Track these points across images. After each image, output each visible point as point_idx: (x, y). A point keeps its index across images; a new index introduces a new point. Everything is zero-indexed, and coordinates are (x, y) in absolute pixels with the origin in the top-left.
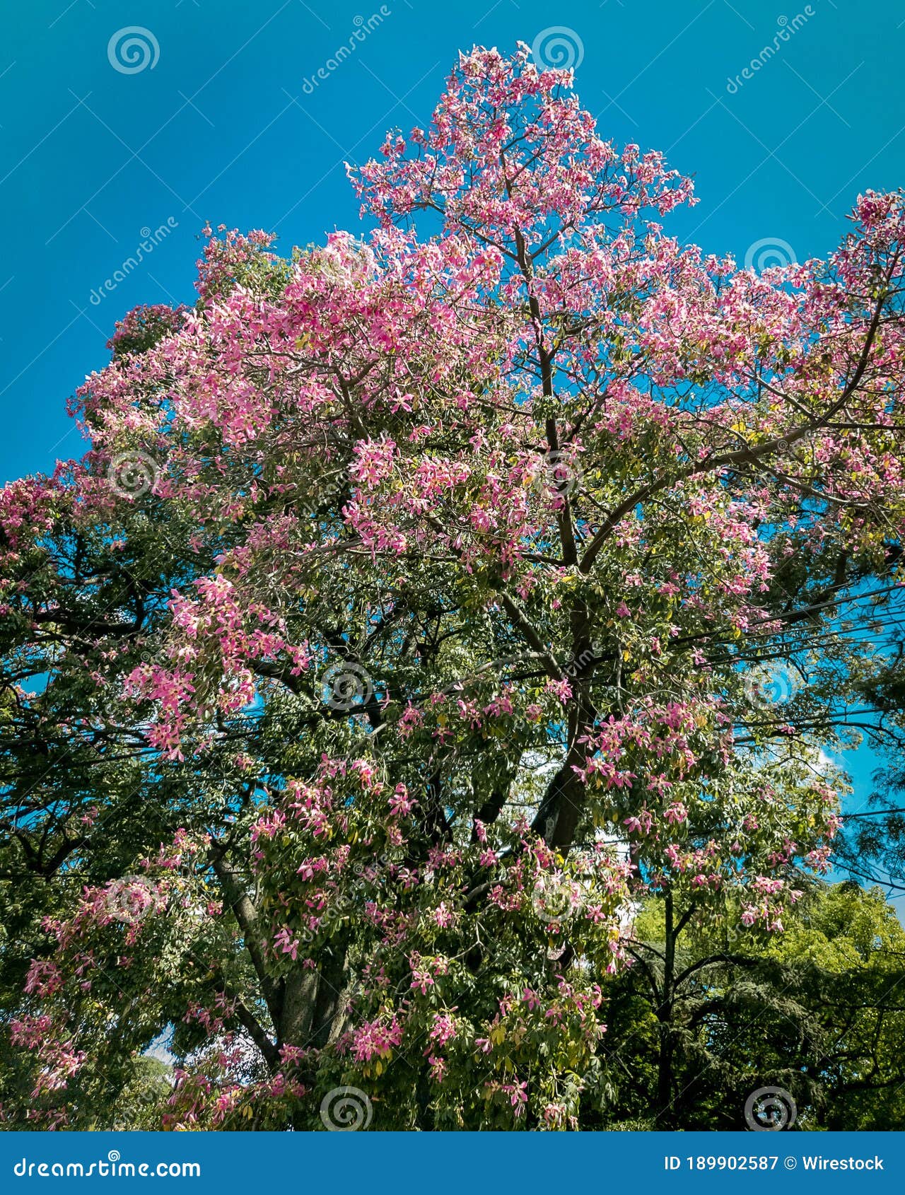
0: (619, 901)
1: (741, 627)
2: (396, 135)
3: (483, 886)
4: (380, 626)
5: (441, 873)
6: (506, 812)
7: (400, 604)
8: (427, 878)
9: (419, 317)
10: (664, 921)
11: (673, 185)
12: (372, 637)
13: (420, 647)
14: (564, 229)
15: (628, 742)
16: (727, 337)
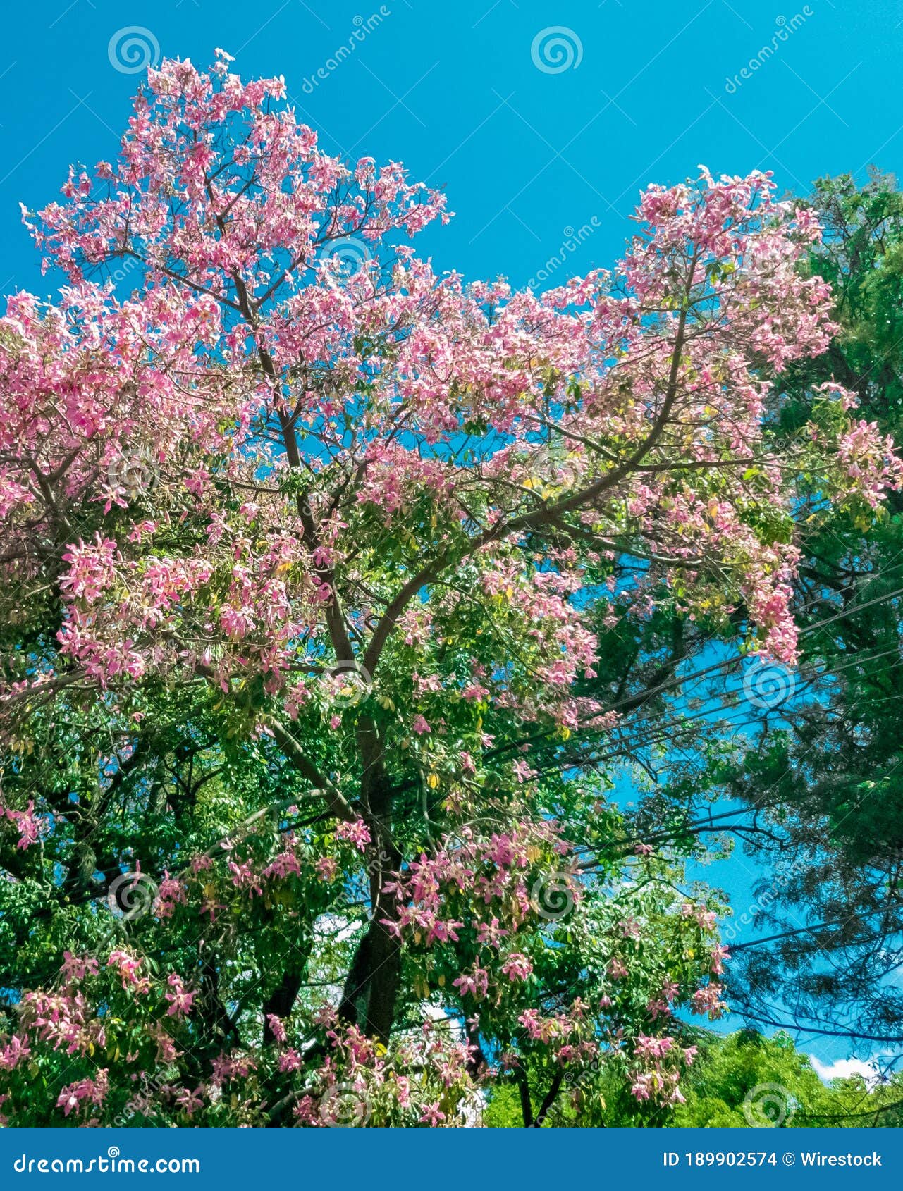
0: (462, 1094)
1: (569, 725)
2: (79, 171)
3: (286, 1099)
4: (117, 779)
5: (229, 1090)
6: (304, 999)
7: (142, 747)
8: (214, 1098)
9: (126, 388)
10: (520, 1111)
11: (421, 198)
12: (108, 795)
13: (171, 799)
14: (294, 266)
15: (447, 886)
16: (503, 377)
